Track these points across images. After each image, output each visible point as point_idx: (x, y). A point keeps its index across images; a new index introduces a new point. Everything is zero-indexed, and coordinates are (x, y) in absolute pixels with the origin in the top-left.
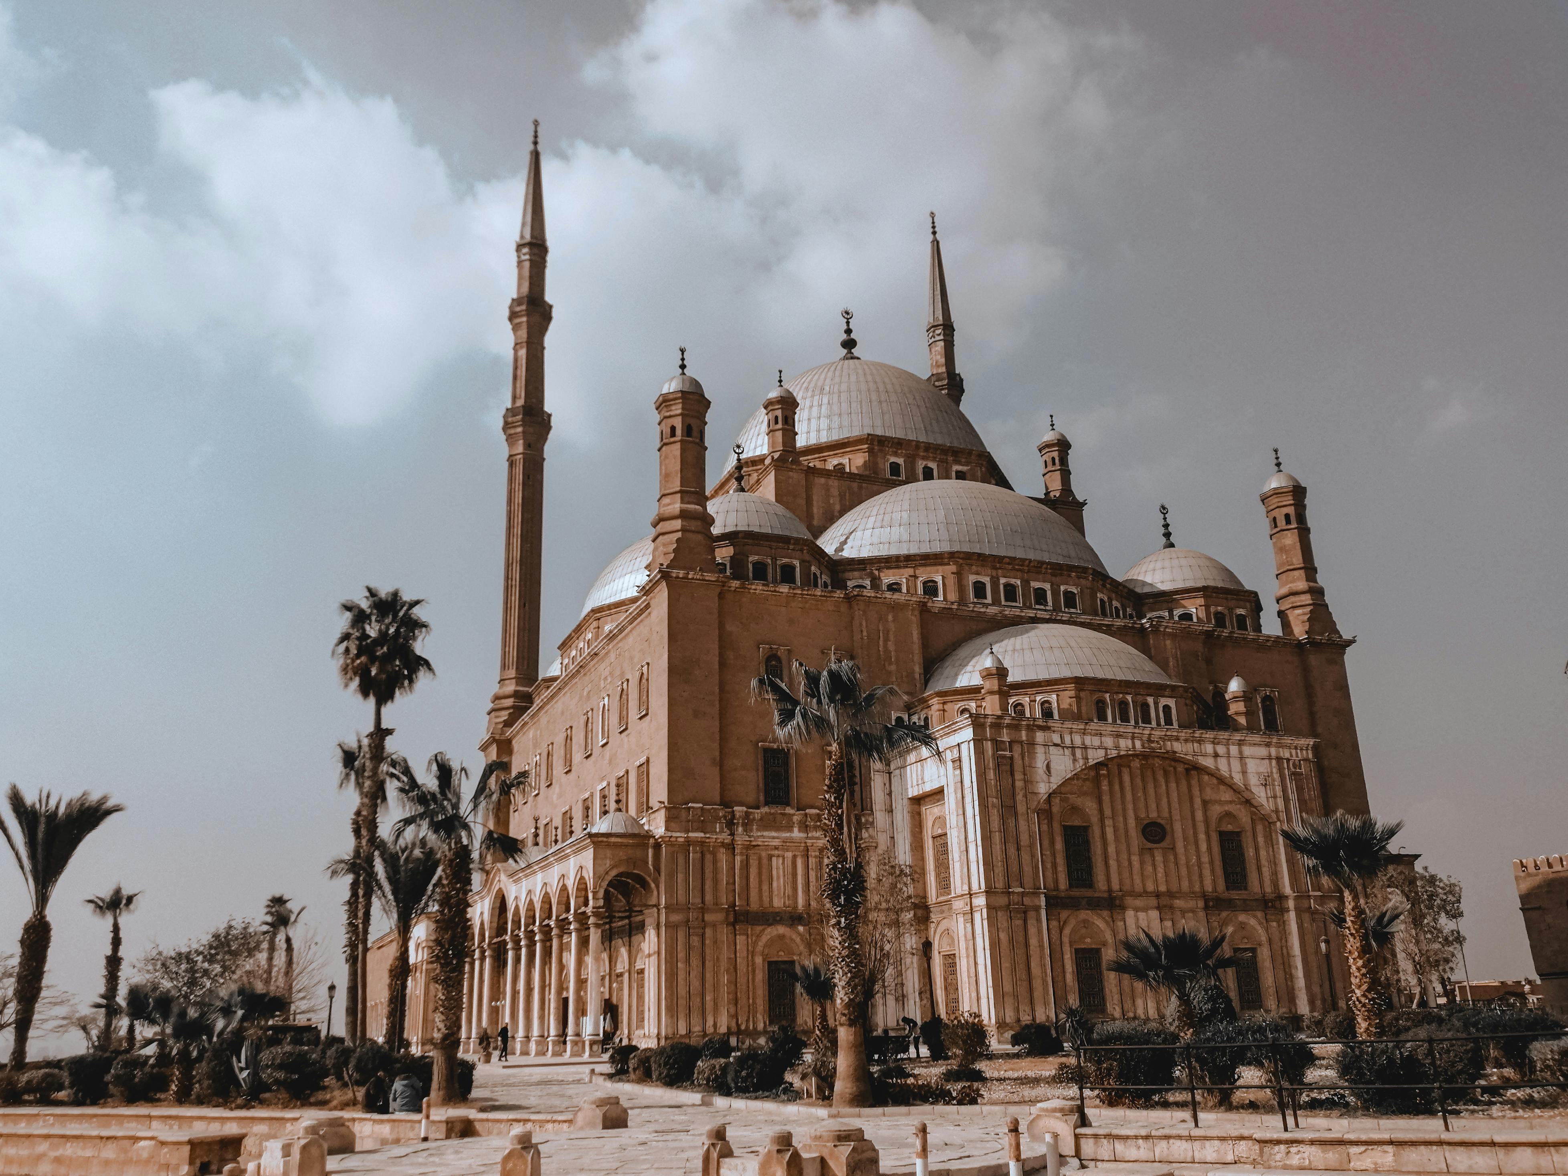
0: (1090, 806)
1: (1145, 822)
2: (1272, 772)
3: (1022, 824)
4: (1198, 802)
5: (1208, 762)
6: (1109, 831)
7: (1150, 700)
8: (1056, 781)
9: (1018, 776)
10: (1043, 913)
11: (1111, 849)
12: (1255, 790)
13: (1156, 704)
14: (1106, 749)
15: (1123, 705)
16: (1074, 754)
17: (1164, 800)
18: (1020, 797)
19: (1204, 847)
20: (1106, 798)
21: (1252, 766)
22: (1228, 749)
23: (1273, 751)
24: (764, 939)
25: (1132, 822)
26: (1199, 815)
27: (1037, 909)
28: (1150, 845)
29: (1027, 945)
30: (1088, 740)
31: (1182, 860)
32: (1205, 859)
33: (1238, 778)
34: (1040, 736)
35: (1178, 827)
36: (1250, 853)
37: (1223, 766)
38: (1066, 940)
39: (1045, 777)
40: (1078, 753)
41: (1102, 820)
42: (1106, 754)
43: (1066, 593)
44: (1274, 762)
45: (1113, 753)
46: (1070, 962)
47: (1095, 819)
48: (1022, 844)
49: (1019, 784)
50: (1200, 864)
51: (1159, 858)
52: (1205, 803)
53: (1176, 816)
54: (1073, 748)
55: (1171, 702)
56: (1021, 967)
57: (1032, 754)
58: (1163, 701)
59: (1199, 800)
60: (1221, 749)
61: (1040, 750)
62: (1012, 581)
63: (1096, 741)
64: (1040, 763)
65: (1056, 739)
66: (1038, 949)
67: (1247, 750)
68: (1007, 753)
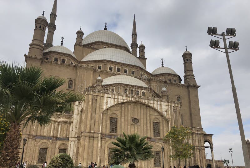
0: (118, 113)
1: (133, 118)
2: (168, 109)
3: (97, 116)
4: (148, 114)
5: (152, 105)
6: (123, 120)
7: (139, 90)
8: (109, 106)
9: (98, 104)
10: (100, 138)
11: (123, 124)
12: (163, 113)
13: (141, 91)
14: (124, 99)
15: (132, 90)
16: (115, 100)
17: (139, 114)
18: (97, 109)
19: (149, 125)
20: (123, 112)
21: (163, 107)
22: (157, 103)
23: (169, 104)
24: (40, 143)
25: (130, 118)
26: (148, 118)
27: (98, 137)
28: (134, 124)
29: (93, 146)
30: (119, 97)
31: (142, 128)
32: (149, 128)
33: (159, 109)
34: (106, 95)
35: (142, 120)
36: (161, 128)
37: (155, 107)
38: (106, 146)
39: (106, 105)
40: (116, 100)
41: (121, 117)
42: (124, 101)
43: (132, 71)
44: (169, 107)
45: (126, 101)
46: (107, 152)
47: (119, 116)
48: (96, 121)
49: (98, 106)
50: (147, 130)
51: (136, 127)
52: (150, 115)
53: (142, 117)
54: (115, 98)
55: (145, 91)
56: (90, 152)
57: (103, 99)
58: (143, 91)
59: (149, 114)
60: (155, 102)
61: (105, 98)
62: (119, 67)
63: (122, 98)
64: (105, 101)
65: (110, 96)
66: (96, 148)
67: (162, 103)
68: (96, 98)
